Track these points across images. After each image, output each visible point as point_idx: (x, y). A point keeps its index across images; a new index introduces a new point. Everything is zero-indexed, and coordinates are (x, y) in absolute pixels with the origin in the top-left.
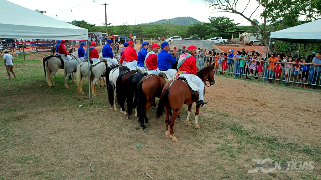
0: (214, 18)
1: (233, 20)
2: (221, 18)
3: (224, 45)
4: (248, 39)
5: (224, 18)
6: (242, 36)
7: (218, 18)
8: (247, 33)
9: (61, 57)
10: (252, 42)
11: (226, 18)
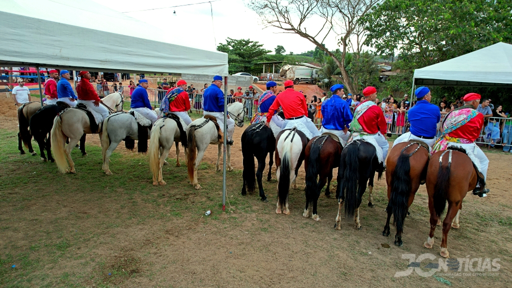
0: (235, 40)
1: (261, 46)
2: (244, 41)
3: (259, 84)
4: (292, 75)
5: (250, 42)
6: (283, 70)
7: (241, 41)
8: (290, 66)
9: (86, 107)
10: (298, 79)
11: (252, 42)
